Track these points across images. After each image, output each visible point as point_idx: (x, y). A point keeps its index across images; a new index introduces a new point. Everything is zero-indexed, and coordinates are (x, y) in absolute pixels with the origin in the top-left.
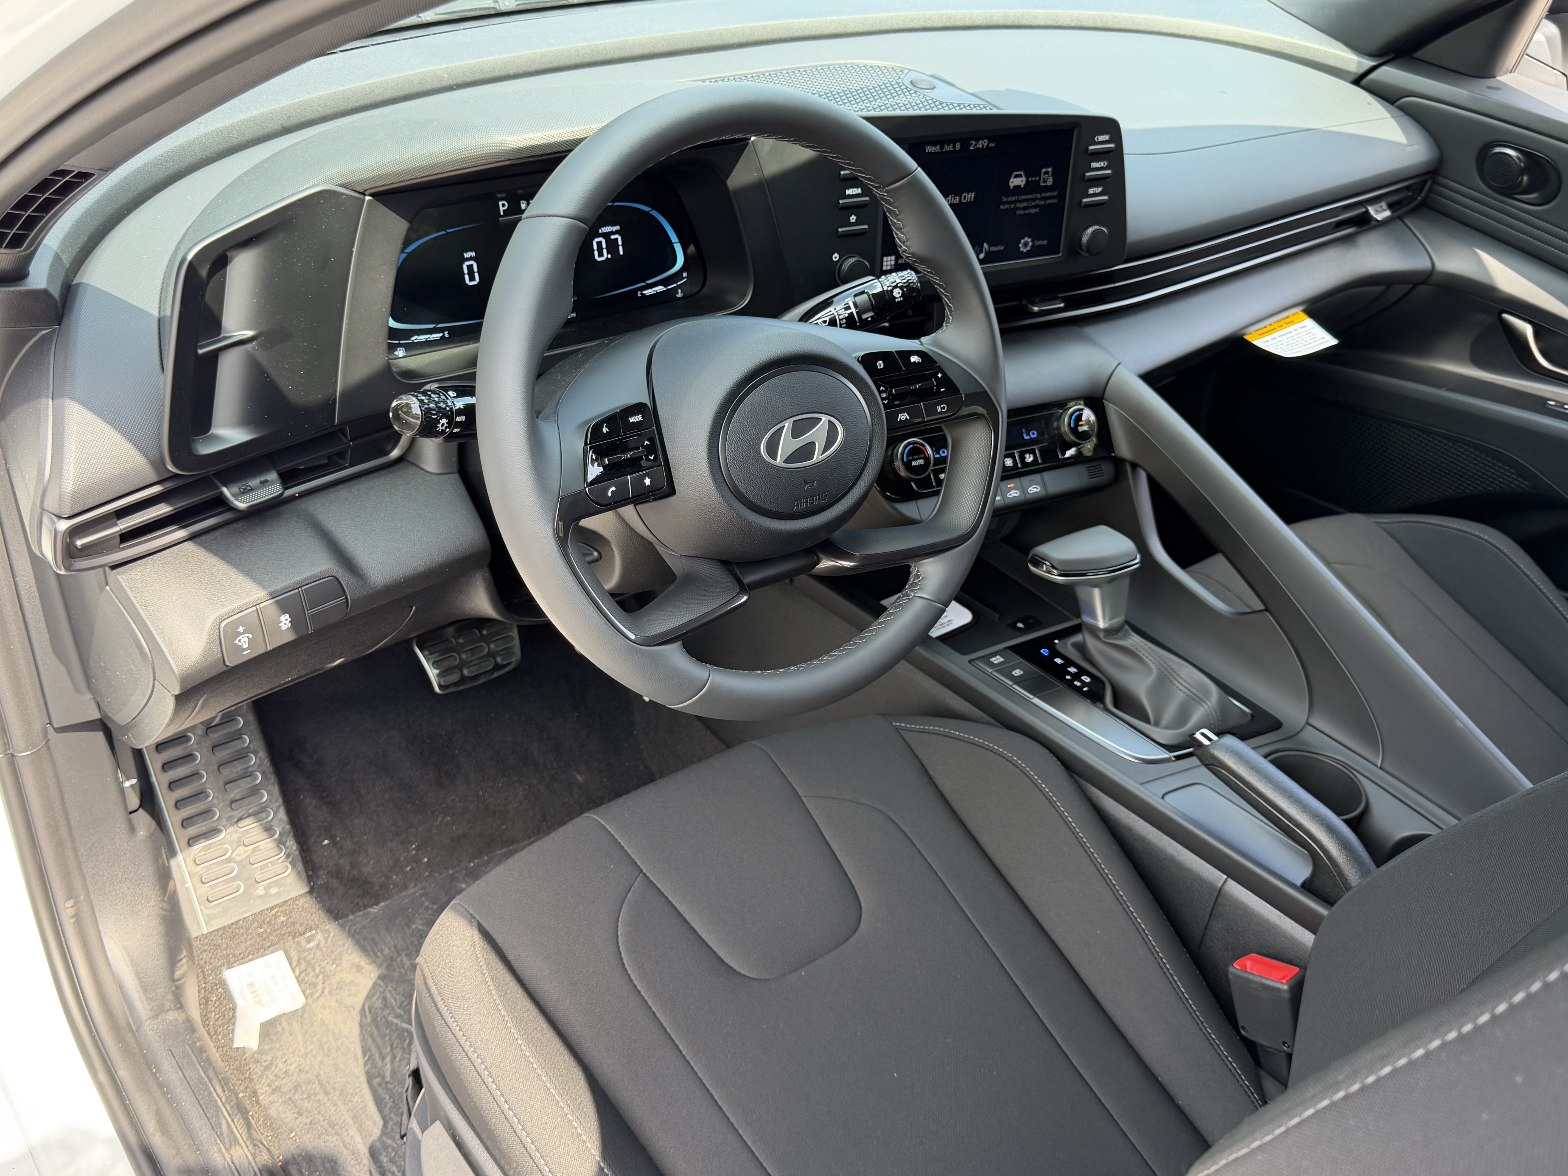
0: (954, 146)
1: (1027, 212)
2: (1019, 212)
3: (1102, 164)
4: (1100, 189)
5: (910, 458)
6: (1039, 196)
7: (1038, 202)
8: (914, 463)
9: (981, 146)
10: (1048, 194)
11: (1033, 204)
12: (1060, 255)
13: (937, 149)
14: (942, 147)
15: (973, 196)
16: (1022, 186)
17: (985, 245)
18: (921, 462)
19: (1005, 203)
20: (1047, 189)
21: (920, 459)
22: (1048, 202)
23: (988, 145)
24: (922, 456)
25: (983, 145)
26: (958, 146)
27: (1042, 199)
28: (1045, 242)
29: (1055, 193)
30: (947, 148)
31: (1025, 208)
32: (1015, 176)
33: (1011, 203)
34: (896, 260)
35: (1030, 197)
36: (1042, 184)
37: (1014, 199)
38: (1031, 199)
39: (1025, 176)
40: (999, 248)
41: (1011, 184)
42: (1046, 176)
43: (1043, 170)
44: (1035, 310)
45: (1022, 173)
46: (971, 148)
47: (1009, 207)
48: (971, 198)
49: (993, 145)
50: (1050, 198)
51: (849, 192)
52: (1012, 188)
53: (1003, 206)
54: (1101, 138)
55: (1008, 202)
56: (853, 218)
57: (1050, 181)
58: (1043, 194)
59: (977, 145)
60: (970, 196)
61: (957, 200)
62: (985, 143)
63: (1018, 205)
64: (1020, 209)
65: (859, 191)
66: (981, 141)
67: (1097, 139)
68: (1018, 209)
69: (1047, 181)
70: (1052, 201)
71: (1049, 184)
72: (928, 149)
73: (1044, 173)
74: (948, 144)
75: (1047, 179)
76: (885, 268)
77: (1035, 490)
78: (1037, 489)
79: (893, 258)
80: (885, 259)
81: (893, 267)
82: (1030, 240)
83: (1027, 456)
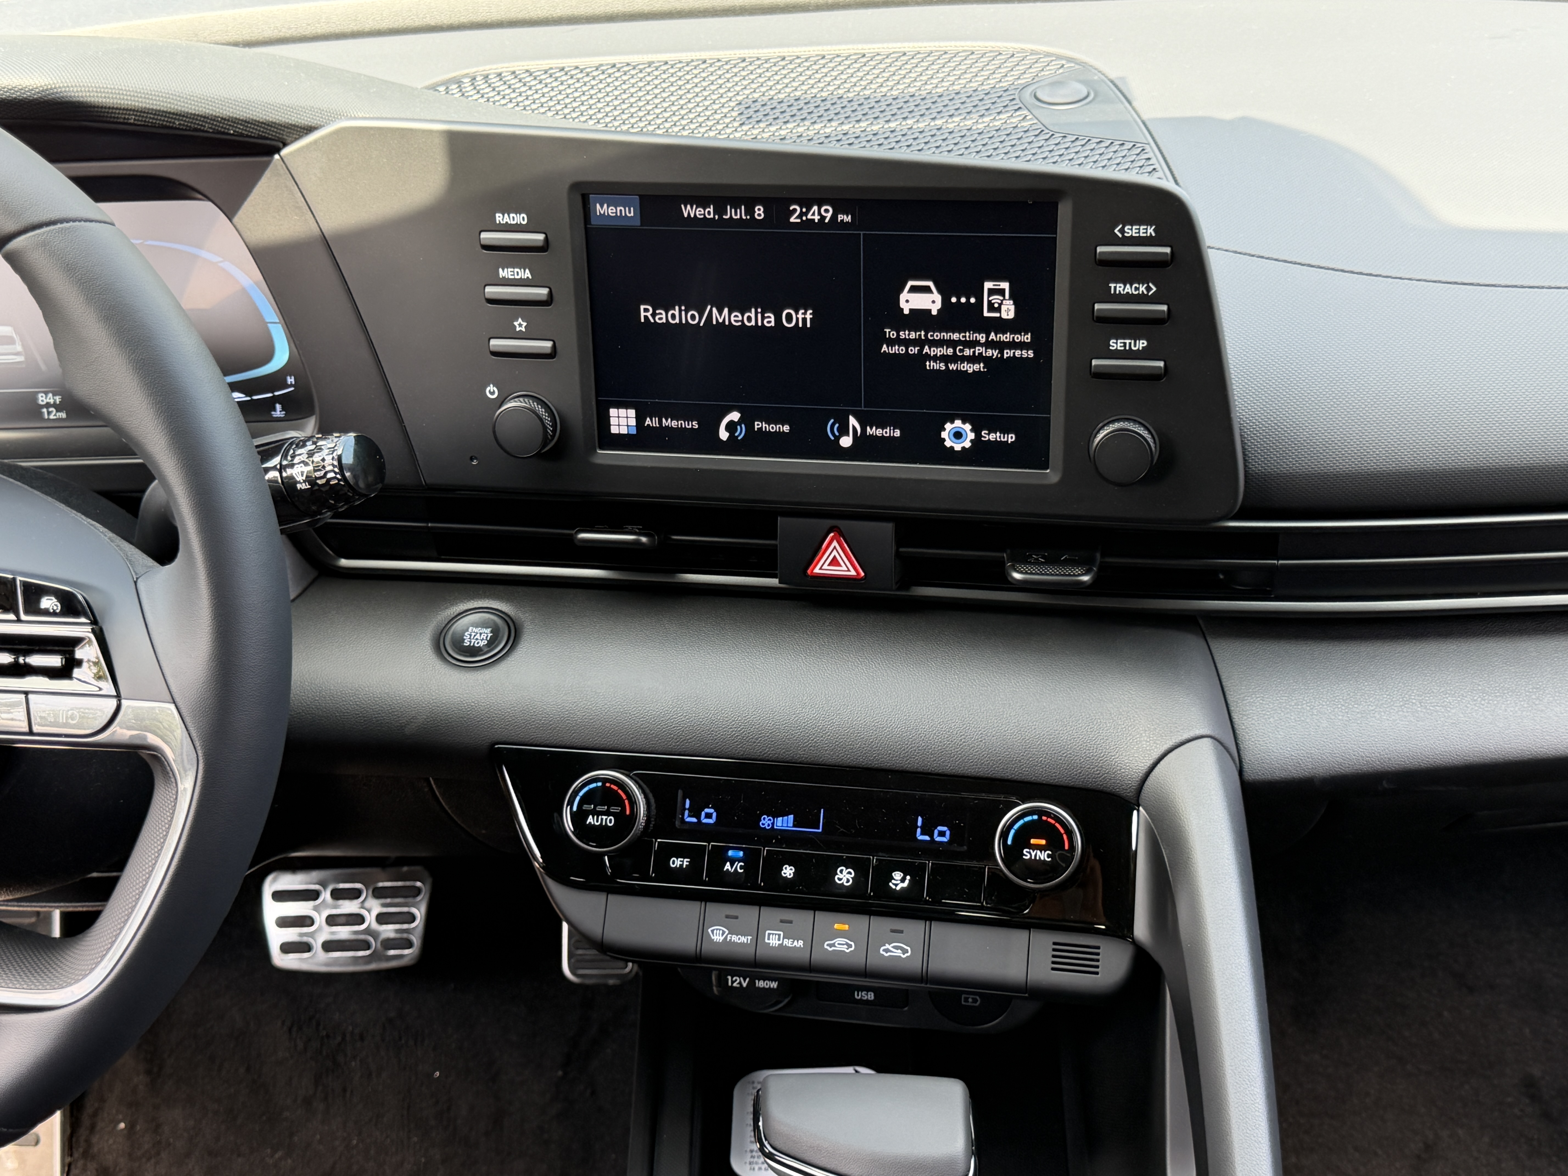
0: (750, 211)
1: (952, 367)
2: (930, 365)
3: (1142, 289)
4: (1142, 344)
5: (585, 807)
6: (981, 337)
7: (979, 350)
8: (590, 820)
9: (817, 218)
10: (1007, 337)
11: (968, 352)
12: (1048, 471)
13: (710, 212)
14: (720, 210)
15: (809, 316)
16: (934, 312)
17: (853, 421)
18: (609, 821)
19: (891, 342)
20: (1001, 325)
21: (607, 813)
22: (1007, 354)
23: (834, 217)
24: (616, 809)
25: (823, 218)
26: (759, 212)
27: (989, 344)
28: (1011, 438)
29: (1027, 338)
30: (731, 213)
31: (945, 359)
32: (914, 289)
33: (907, 343)
34: (640, 419)
35: (956, 336)
36: (986, 314)
37: (913, 335)
38: (959, 342)
39: (940, 291)
40: (887, 432)
41: (903, 304)
42: (996, 299)
43: (988, 285)
44: (1017, 576)
45: (930, 284)
46: (792, 220)
47: (902, 350)
48: (804, 320)
49: (848, 219)
50: (1013, 345)
51: (504, 273)
52: (906, 312)
53: (885, 348)
54: (1132, 231)
55: (899, 341)
56: (520, 325)
57: (1008, 311)
58: (992, 336)
59: (806, 214)
60: (800, 316)
61: (770, 320)
62: (828, 212)
63: (926, 349)
64: (935, 358)
65: (527, 274)
66: (815, 208)
67: (1122, 231)
68: (928, 357)
69: (999, 310)
70: (1018, 353)
71: (1004, 316)
72: (688, 211)
73: (992, 292)
74: (736, 207)
75: (1000, 305)
76: (614, 430)
77: (899, 953)
78: (905, 951)
79: (632, 413)
80: (613, 412)
81: (634, 431)
82: (968, 427)
83: (897, 875)
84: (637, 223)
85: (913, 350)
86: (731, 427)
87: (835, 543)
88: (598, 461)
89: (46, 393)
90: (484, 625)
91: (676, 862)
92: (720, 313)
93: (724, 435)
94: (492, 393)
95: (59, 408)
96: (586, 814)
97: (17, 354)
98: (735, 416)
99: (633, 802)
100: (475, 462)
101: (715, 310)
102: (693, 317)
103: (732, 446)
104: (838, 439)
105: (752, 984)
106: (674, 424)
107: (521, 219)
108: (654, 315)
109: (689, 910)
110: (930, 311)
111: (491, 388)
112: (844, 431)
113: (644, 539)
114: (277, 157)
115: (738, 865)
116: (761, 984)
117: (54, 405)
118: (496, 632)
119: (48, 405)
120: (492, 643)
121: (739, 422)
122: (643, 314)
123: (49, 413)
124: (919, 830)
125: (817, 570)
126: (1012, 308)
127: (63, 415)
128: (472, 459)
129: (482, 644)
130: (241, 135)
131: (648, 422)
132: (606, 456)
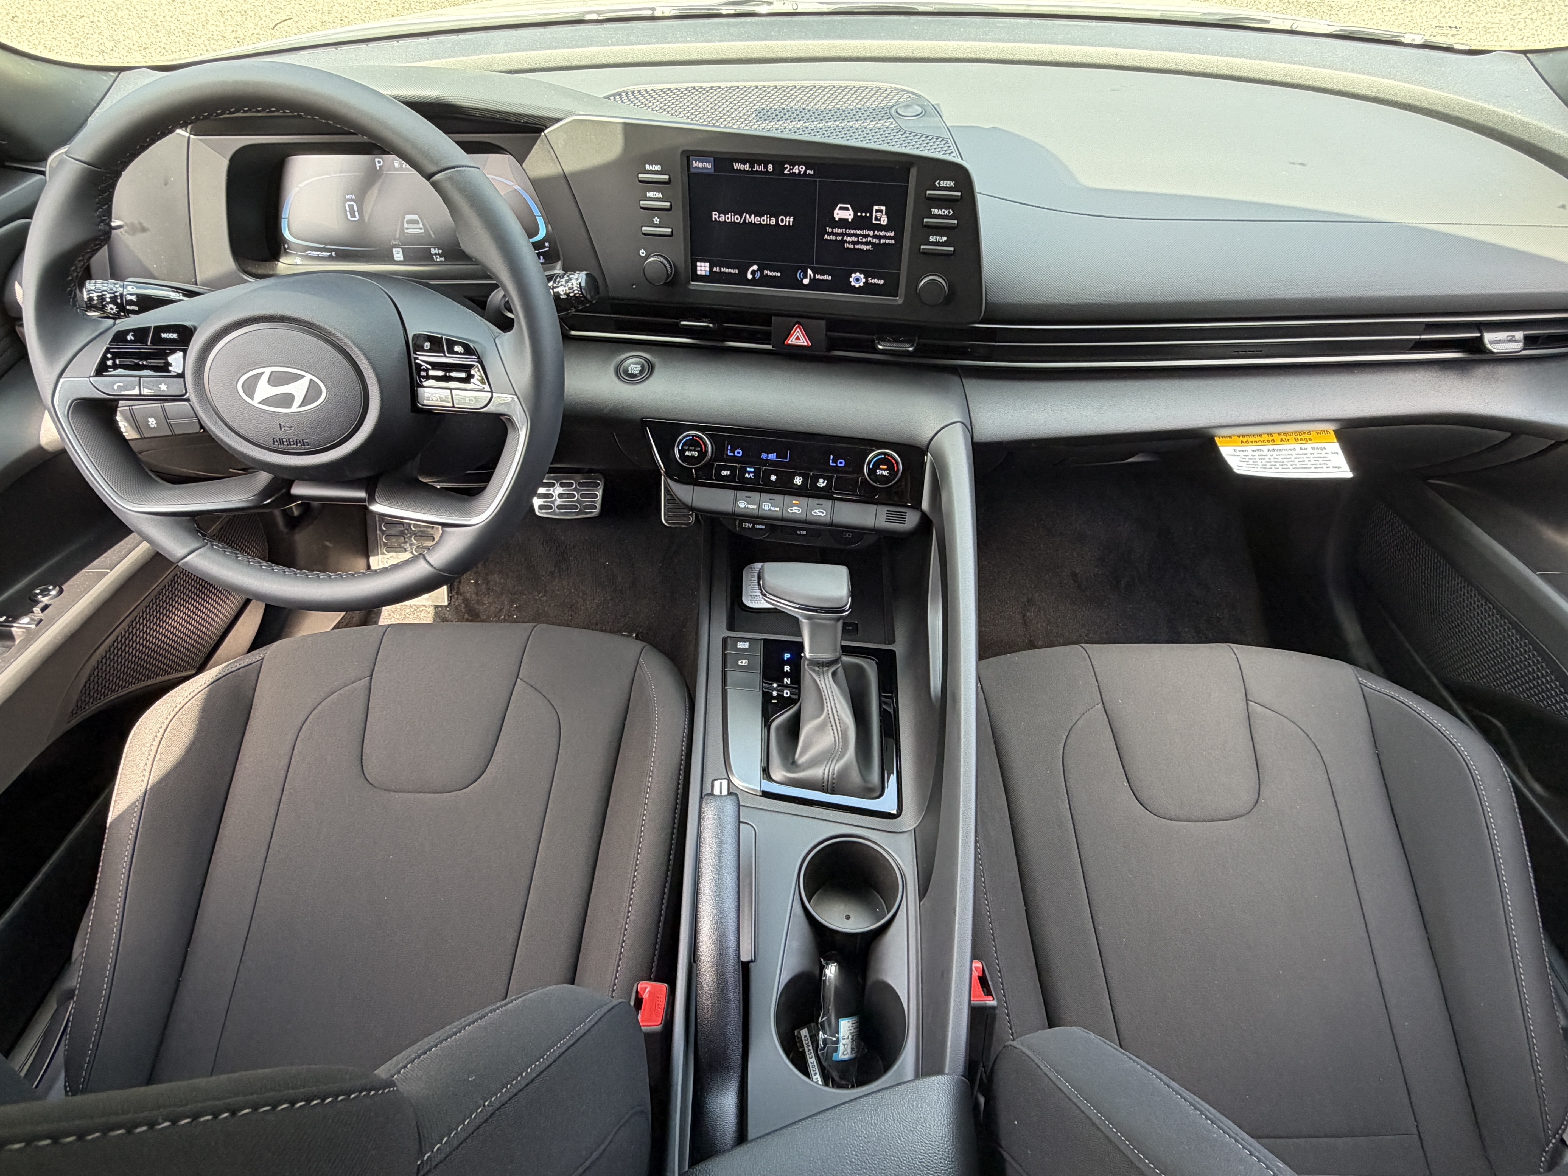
0: (766, 167)
1: (857, 247)
2: (846, 245)
3: (946, 212)
4: (945, 239)
5: (685, 447)
6: (871, 233)
7: (869, 239)
8: (687, 453)
9: (797, 172)
10: (882, 233)
11: (864, 240)
12: (898, 298)
13: (747, 167)
14: (752, 166)
15: (791, 220)
16: (850, 220)
17: (810, 272)
18: (695, 454)
19: (829, 234)
20: (880, 227)
21: (695, 450)
22: (882, 241)
23: (805, 171)
24: (698, 449)
25: (800, 172)
26: (770, 168)
27: (874, 237)
28: (882, 282)
29: (892, 234)
30: (757, 168)
31: (853, 243)
32: (841, 208)
33: (837, 234)
34: (711, 268)
35: (859, 232)
36: (874, 222)
37: (840, 231)
38: (861, 235)
39: (853, 210)
40: (825, 277)
41: (835, 215)
42: (879, 214)
43: (876, 208)
44: (880, 347)
45: (849, 206)
46: (786, 172)
47: (834, 238)
48: (789, 222)
49: (812, 172)
50: (885, 237)
51: (649, 194)
52: (837, 219)
53: (826, 237)
54: (943, 184)
55: (832, 234)
56: (656, 220)
57: (884, 221)
58: (876, 232)
59: (792, 169)
60: (788, 220)
61: (773, 222)
62: (802, 169)
63: (845, 238)
64: (849, 242)
65: (660, 196)
66: (797, 167)
67: (939, 183)
68: (846, 242)
69: (879, 220)
70: (887, 241)
71: (882, 223)
72: (737, 166)
73: (877, 211)
74: (759, 164)
75: (881, 217)
76: (699, 273)
77: (820, 514)
78: (823, 513)
79: (707, 264)
80: (699, 264)
81: (708, 274)
82: (862, 276)
83: (821, 480)
84: (713, 171)
85: (839, 238)
86: (753, 273)
87: (798, 330)
88: (691, 287)
89: (435, 248)
90: (637, 364)
91: (724, 473)
92: (750, 217)
93: (750, 276)
94: (643, 253)
95: (441, 256)
96: (686, 450)
97: (421, 229)
98: (755, 267)
99: (706, 445)
100: (634, 287)
101: (748, 216)
102: (737, 219)
103: (753, 282)
104: (802, 280)
105: (753, 526)
106: (727, 270)
107: (658, 168)
108: (719, 217)
109: (730, 493)
110: (847, 219)
111: (642, 251)
112: (805, 276)
113: (711, 325)
114: (543, 134)
115: (752, 475)
116: (757, 526)
117: (439, 254)
118: (643, 366)
119: (436, 254)
120: (641, 372)
121: (757, 271)
122: (714, 216)
123: (437, 258)
124: (831, 461)
125: (790, 342)
126: (886, 219)
127: (443, 259)
128: (633, 285)
129: (637, 372)
130: (527, 123)
131: (715, 269)
132: (695, 285)
